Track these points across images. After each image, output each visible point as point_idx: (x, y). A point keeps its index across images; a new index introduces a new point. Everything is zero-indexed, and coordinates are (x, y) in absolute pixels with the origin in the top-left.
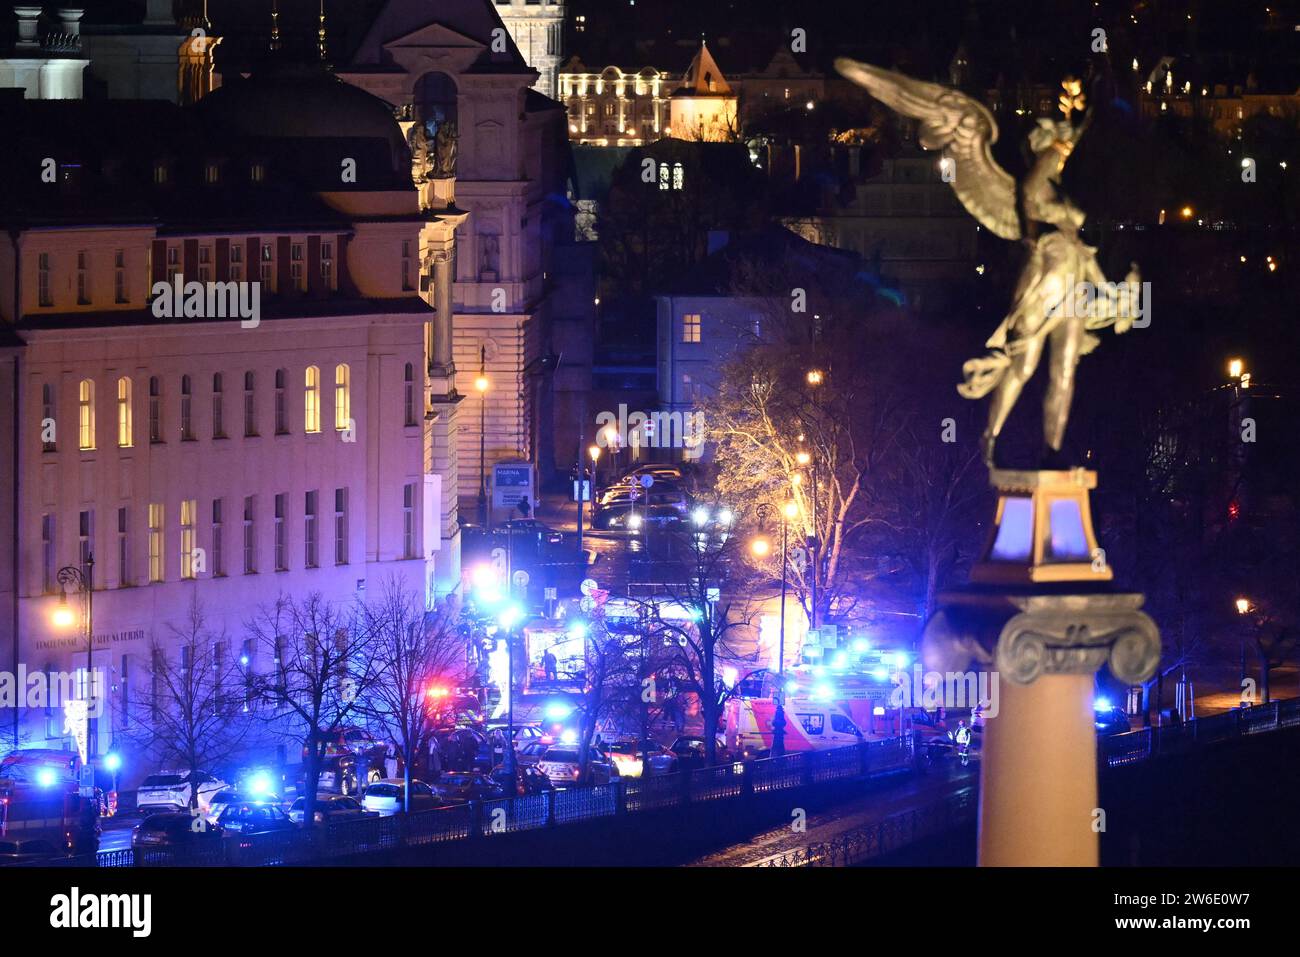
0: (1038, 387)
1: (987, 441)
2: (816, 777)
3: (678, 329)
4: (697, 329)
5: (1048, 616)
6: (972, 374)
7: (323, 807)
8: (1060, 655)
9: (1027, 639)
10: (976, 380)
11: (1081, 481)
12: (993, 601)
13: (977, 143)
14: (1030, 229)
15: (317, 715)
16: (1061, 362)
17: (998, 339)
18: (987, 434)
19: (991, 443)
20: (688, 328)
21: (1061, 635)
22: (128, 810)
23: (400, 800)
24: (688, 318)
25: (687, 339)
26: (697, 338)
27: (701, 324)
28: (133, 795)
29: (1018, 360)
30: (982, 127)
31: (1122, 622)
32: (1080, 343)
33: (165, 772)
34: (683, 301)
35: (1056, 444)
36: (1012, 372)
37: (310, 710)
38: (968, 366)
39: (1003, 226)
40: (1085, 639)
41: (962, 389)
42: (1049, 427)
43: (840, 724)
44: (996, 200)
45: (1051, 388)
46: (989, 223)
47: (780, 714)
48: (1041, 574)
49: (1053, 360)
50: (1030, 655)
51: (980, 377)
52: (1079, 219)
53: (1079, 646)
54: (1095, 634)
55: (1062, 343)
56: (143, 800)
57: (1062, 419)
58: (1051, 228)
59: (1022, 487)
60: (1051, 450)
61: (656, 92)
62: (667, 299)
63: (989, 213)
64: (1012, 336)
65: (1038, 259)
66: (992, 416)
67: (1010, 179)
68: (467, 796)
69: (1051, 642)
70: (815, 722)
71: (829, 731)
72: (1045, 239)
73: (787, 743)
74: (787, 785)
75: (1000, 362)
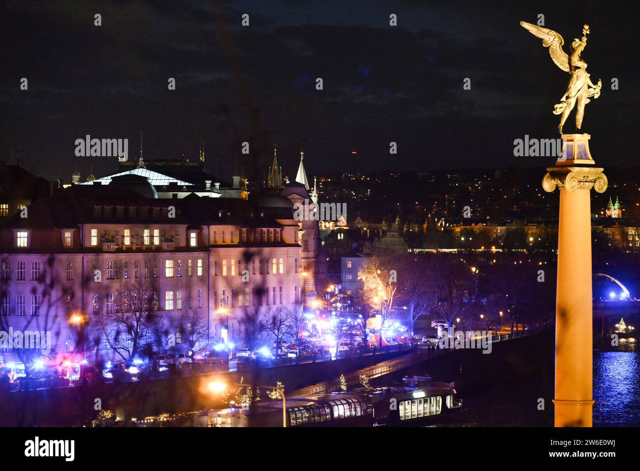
0: (574, 111)
1: (560, 127)
2: (389, 352)
3: (346, 265)
4: (350, 265)
5: (579, 173)
6: (557, 108)
7: (280, 356)
8: (582, 183)
9: (573, 179)
10: (558, 110)
11: (586, 137)
12: (564, 169)
13: (558, 45)
14: (573, 68)
15: (278, 334)
16: (581, 105)
17: (564, 99)
18: (560, 125)
19: (562, 127)
20: (348, 264)
21: (582, 178)
22: (234, 358)
23: (297, 355)
24: (348, 262)
25: (348, 267)
26: (350, 267)
27: (352, 263)
28: (236, 354)
29: (569, 104)
30: (560, 41)
31: (598, 176)
32: (586, 101)
33: (243, 349)
34: (347, 259)
35: (579, 128)
36: (567, 108)
37: (277, 334)
38: (555, 106)
39: (565, 68)
40: (588, 180)
41: (554, 112)
42: (577, 123)
43: (394, 340)
44: (563, 61)
45: (578, 112)
46: (561, 67)
47: (381, 337)
48: (576, 162)
49: (579, 104)
50: (574, 183)
51: (559, 109)
52: (586, 66)
53: (587, 182)
54: (591, 179)
55: (581, 100)
56: (238, 355)
57: (581, 121)
58: (579, 68)
59: (571, 138)
60: (578, 129)
61: (331, 227)
62: (343, 258)
63: (561, 65)
64: (567, 98)
65: (575, 76)
66: (562, 120)
67: (567, 55)
68: (312, 354)
69: (579, 180)
70: (389, 340)
71: (392, 342)
72: (577, 71)
73: (382, 344)
74: (383, 353)
75: (564, 105)
